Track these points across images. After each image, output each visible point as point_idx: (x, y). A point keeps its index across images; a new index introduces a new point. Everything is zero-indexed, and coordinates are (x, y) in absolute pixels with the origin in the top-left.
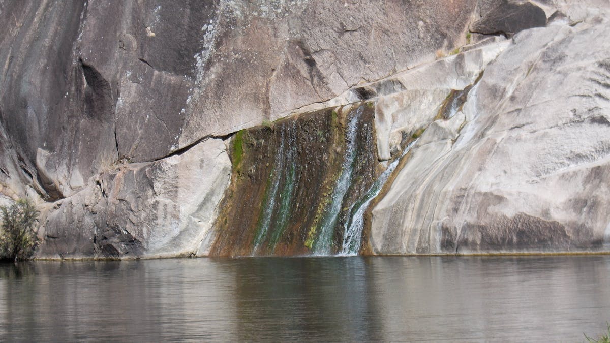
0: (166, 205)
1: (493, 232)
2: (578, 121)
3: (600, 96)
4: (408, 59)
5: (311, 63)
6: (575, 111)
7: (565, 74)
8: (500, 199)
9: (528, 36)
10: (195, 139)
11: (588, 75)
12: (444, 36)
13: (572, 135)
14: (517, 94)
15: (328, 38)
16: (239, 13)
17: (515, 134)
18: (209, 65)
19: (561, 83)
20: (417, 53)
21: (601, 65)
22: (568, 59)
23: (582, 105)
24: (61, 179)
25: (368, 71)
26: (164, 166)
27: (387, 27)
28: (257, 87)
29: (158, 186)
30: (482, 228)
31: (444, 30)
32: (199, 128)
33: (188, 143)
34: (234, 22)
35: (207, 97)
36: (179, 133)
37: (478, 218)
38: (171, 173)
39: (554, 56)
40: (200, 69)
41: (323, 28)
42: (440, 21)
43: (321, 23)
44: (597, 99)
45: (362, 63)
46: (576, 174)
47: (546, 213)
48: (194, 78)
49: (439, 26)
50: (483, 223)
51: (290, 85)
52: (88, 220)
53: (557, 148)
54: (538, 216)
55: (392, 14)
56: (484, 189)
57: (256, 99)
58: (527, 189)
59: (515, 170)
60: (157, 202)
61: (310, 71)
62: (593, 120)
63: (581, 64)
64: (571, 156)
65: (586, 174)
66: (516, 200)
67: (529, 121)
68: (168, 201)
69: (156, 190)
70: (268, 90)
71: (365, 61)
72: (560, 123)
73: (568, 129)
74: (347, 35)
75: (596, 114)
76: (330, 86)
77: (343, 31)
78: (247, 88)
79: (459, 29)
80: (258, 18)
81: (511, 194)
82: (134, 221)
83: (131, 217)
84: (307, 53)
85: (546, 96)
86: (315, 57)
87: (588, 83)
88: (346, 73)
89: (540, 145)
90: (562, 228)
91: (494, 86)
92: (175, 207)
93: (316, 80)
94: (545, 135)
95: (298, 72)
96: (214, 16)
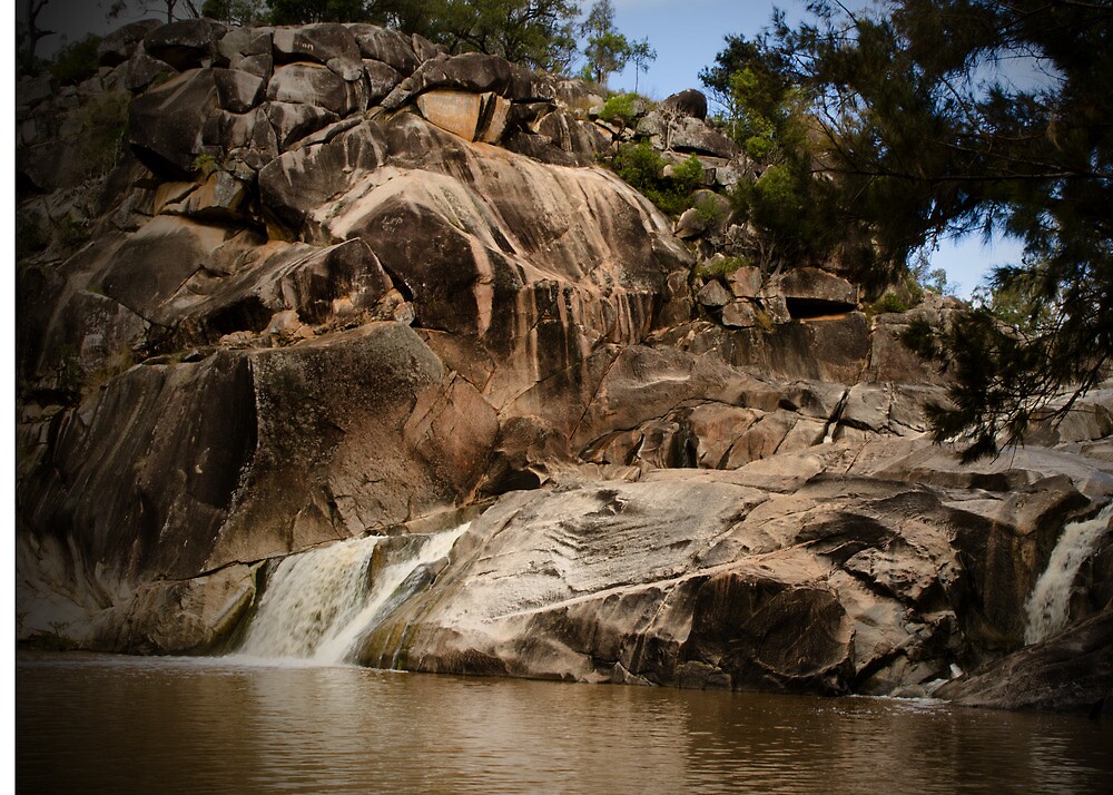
0: (190, 619)
1: (447, 663)
2: (533, 572)
3: (556, 551)
4: (421, 509)
5: (333, 506)
6: (532, 563)
7: (531, 531)
8: (456, 635)
9: (512, 497)
10: (222, 563)
11: (550, 533)
12: (456, 492)
13: (526, 584)
14: (491, 544)
15: (351, 486)
16: (273, 458)
17: (480, 579)
18: (241, 501)
19: (527, 539)
20: (431, 505)
21: (562, 525)
22: (538, 519)
23: (539, 558)
24: (112, 590)
25: (384, 517)
26: (192, 585)
27: (406, 481)
28: (283, 523)
29: (185, 602)
30: (439, 659)
31: (456, 487)
32: (227, 554)
33: (216, 567)
34: (268, 466)
35: (237, 528)
36: (208, 557)
37: (437, 649)
38: (197, 592)
39: (527, 515)
40: (234, 504)
41: (348, 477)
42: (454, 480)
43: (346, 473)
44: (553, 554)
45: (379, 509)
46: (522, 617)
47: (492, 650)
48: (228, 511)
49: (452, 484)
50: (440, 655)
51: (312, 522)
52: (125, 627)
53: (512, 594)
54: (485, 652)
55: (411, 471)
56: (446, 625)
57: (281, 533)
58: (481, 628)
59: (474, 611)
60: (183, 616)
61: (332, 513)
62: (546, 572)
63: (547, 523)
64: (522, 601)
65: (530, 618)
66: (469, 636)
67: (495, 568)
68: (194, 616)
69: (183, 605)
70: (293, 526)
71: (383, 508)
72: (519, 572)
73: (524, 579)
74: (369, 485)
75: (550, 567)
76: (348, 527)
77: (366, 481)
78: (274, 523)
79: (469, 488)
80: (290, 465)
81: (465, 631)
82: (161, 631)
83: (159, 627)
84: (331, 496)
85: (513, 549)
86: (338, 502)
87: (548, 540)
88: (364, 516)
89: (499, 590)
90: (503, 664)
91: (475, 537)
92: (199, 621)
93: (336, 521)
94: (505, 582)
95: (321, 513)
96: (251, 460)
